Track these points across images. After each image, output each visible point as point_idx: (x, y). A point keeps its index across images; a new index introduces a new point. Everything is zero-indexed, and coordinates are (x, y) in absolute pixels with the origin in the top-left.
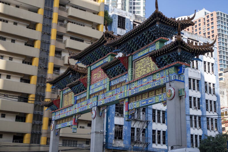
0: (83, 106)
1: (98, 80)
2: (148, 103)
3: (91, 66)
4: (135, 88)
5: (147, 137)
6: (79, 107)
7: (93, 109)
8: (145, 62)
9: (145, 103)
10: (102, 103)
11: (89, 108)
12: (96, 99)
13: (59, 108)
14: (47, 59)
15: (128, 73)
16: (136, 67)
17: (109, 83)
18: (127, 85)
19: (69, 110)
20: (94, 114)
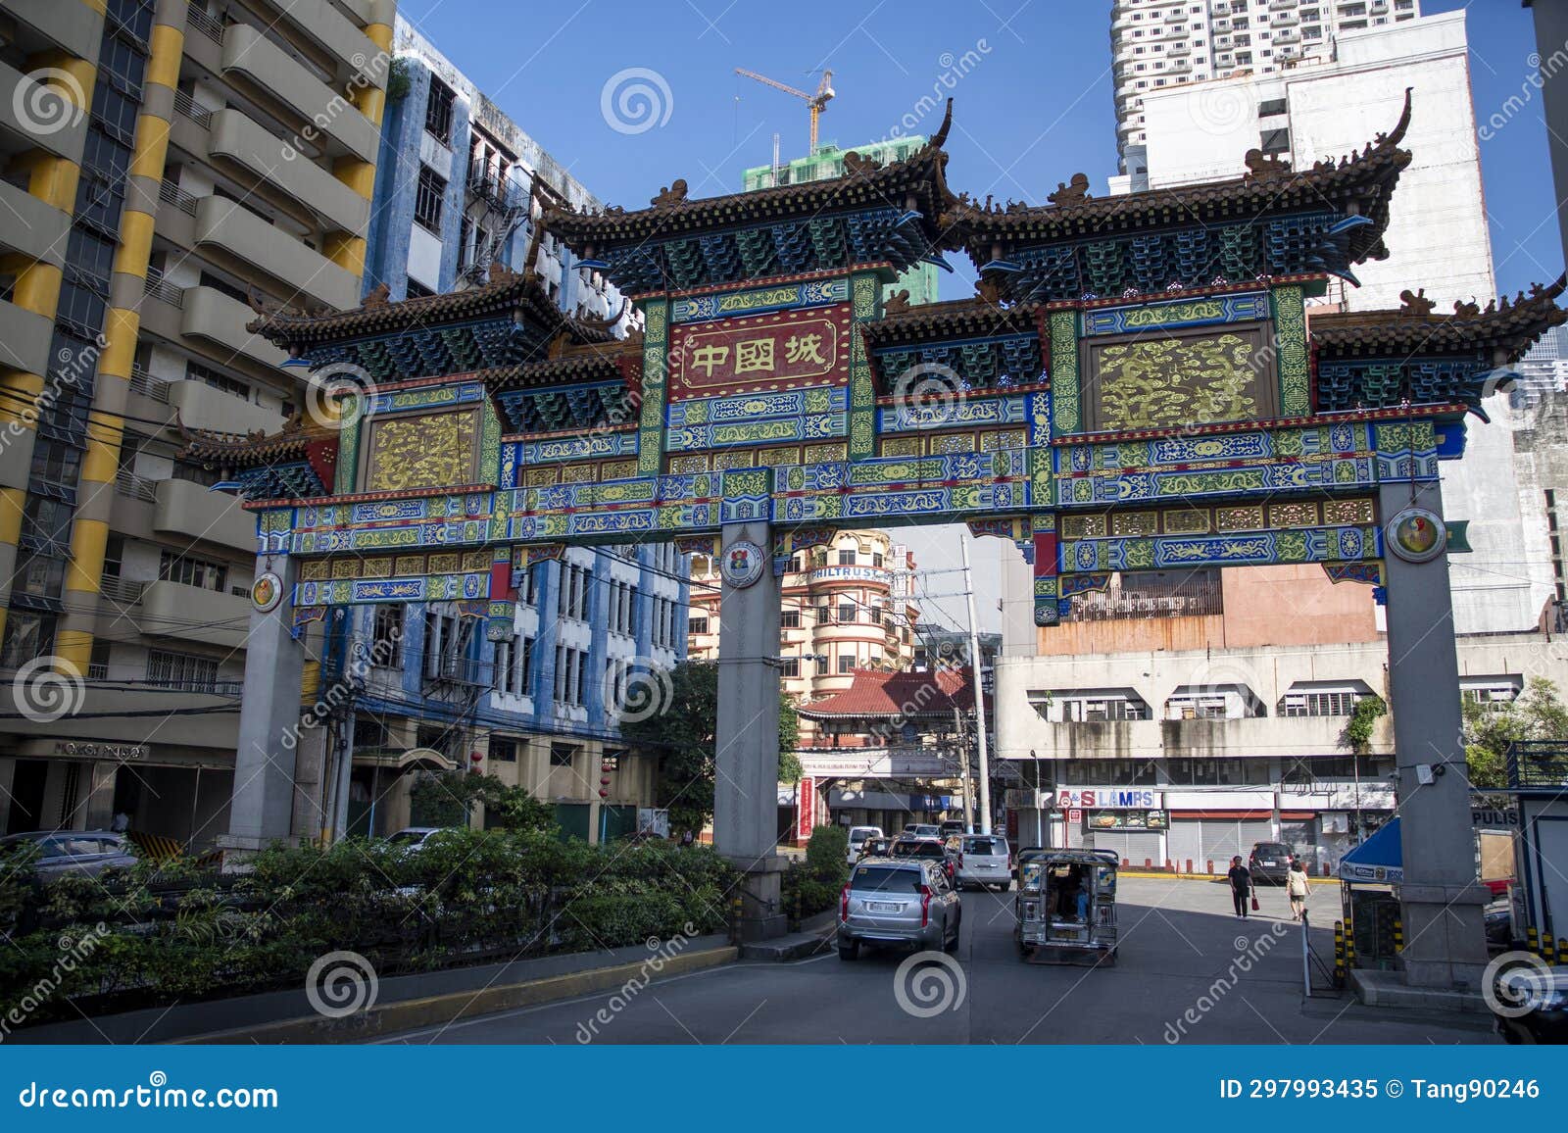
0: (613, 507)
1: (750, 384)
2: (1224, 555)
3: (670, 301)
4: (1130, 472)
5: (477, 657)
6: (568, 510)
7: (730, 533)
8: (1178, 359)
9: (1195, 551)
10: (820, 510)
11: (681, 524)
12: (758, 484)
13: (329, 493)
14: (120, 188)
15: (1049, 392)
16: (1103, 370)
17: (870, 415)
18: (1055, 449)
19: (453, 509)
20: (754, 562)
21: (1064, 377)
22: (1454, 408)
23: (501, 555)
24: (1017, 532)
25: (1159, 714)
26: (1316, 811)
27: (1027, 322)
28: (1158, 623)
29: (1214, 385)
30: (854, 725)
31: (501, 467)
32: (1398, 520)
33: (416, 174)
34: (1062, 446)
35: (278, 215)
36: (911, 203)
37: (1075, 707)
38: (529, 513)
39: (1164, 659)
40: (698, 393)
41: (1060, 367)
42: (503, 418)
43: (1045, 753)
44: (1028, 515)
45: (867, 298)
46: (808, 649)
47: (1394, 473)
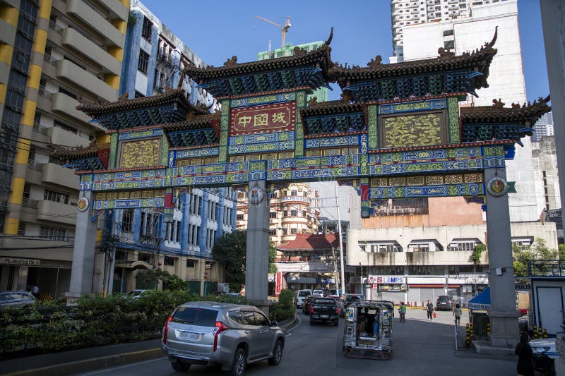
0: (209, 174)
1: (259, 130)
2: (429, 193)
3: (231, 100)
4: (396, 163)
5: (160, 228)
6: (193, 175)
7: (252, 184)
8: (413, 123)
9: (419, 192)
10: (284, 176)
11: (234, 180)
12: (262, 166)
13: (106, 168)
14: (29, 56)
15: (367, 134)
16: (386, 126)
17: (302, 142)
18: (368, 154)
19: (151, 175)
20: (260, 194)
21: (372, 129)
22: (511, 141)
23: (169, 191)
24: (355, 184)
25: (405, 250)
26: (460, 285)
27: (359, 109)
28: (405, 217)
29: (426, 132)
30: (296, 253)
31: (169, 159)
32: (491, 181)
33: (138, 53)
34: (372, 154)
35: (87, 67)
36: (318, 65)
37: (375, 247)
38: (179, 176)
39: (407, 230)
40: (241, 133)
41: (371, 125)
42: (170, 141)
43: (364, 263)
44: (359, 178)
45: (301, 99)
46: (280, 226)
47: (489, 164)
